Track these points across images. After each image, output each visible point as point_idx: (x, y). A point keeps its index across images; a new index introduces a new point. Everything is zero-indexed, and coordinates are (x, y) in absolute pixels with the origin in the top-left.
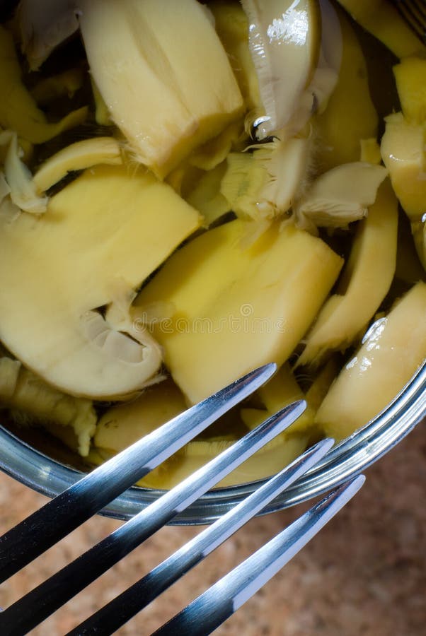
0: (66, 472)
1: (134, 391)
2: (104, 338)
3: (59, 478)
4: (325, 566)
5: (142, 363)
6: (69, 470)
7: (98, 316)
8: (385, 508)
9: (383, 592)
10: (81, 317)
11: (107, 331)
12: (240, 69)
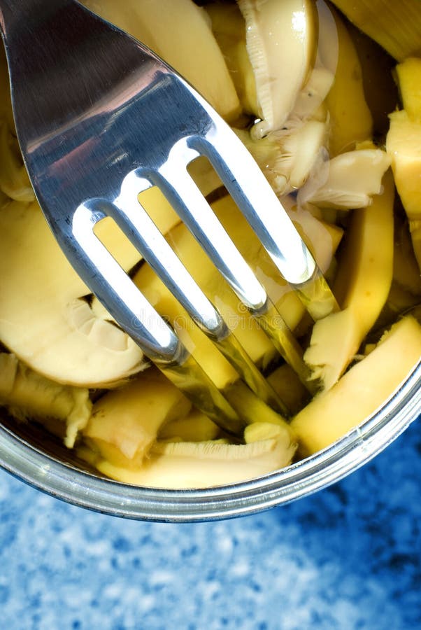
0: (65, 470)
1: (120, 379)
2: (90, 326)
3: (59, 476)
4: (321, 563)
5: (128, 351)
6: (67, 468)
7: (85, 304)
8: (380, 506)
9: (378, 589)
10: (68, 305)
11: (94, 319)
12: (237, 71)
